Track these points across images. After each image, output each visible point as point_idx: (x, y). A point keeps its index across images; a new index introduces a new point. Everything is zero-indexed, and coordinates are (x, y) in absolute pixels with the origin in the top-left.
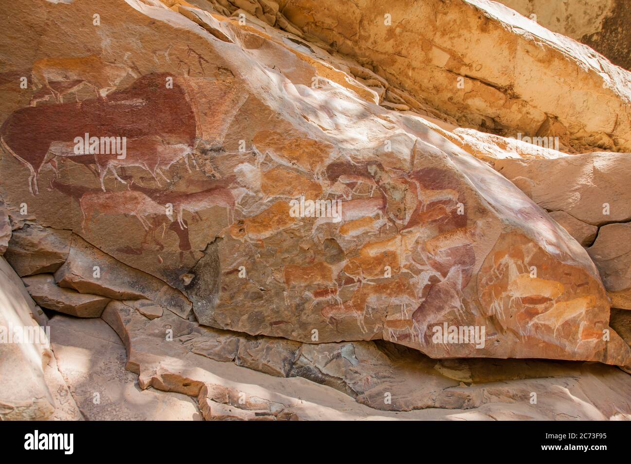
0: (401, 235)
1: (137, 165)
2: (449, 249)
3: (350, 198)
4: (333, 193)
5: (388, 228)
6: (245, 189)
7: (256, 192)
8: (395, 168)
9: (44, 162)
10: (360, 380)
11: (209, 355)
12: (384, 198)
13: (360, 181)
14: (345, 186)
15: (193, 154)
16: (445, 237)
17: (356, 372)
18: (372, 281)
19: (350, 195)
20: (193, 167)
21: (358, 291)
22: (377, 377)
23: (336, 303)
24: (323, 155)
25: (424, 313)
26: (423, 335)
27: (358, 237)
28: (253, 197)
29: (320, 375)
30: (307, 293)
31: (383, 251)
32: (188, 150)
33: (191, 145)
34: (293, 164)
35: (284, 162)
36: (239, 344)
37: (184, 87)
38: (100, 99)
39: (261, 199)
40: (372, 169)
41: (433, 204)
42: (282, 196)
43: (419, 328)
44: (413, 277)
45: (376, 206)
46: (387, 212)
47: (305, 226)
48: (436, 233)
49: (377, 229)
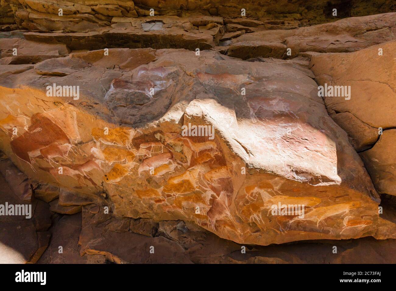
0: (189, 171)
1: (57, 156)
2: (219, 179)
3: (151, 156)
4: (140, 155)
5: (179, 168)
6: (99, 160)
7: (104, 161)
8: (171, 132)
9: (31, 160)
10: (187, 242)
11: (116, 231)
12: (170, 152)
13: (153, 145)
14: (145, 150)
15: (73, 147)
16: (215, 171)
17: (185, 237)
18: (181, 195)
19: (150, 154)
20: (76, 153)
21: (176, 200)
22: (196, 241)
23: (167, 205)
24: (126, 135)
25: (213, 213)
26: (214, 225)
27: (163, 175)
28: (105, 163)
29: (169, 237)
30: (151, 201)
31: (181, 180)
32: (70, 146)
33: (70, 143)
34: (114, 143)
35: (110, 144)
36: (131, 223)
37: (49, 117)
38: (27, 132)
39: (108, 164)
40: (158, 136)
41: (201, 152)
42: (116, 161)
43: (211, 221)
44: (203, 194)
45: (167, 157)
46: (175, 160)
47: (134, 173)
48: (209, 169)
49: (173, 169)
